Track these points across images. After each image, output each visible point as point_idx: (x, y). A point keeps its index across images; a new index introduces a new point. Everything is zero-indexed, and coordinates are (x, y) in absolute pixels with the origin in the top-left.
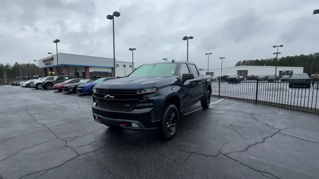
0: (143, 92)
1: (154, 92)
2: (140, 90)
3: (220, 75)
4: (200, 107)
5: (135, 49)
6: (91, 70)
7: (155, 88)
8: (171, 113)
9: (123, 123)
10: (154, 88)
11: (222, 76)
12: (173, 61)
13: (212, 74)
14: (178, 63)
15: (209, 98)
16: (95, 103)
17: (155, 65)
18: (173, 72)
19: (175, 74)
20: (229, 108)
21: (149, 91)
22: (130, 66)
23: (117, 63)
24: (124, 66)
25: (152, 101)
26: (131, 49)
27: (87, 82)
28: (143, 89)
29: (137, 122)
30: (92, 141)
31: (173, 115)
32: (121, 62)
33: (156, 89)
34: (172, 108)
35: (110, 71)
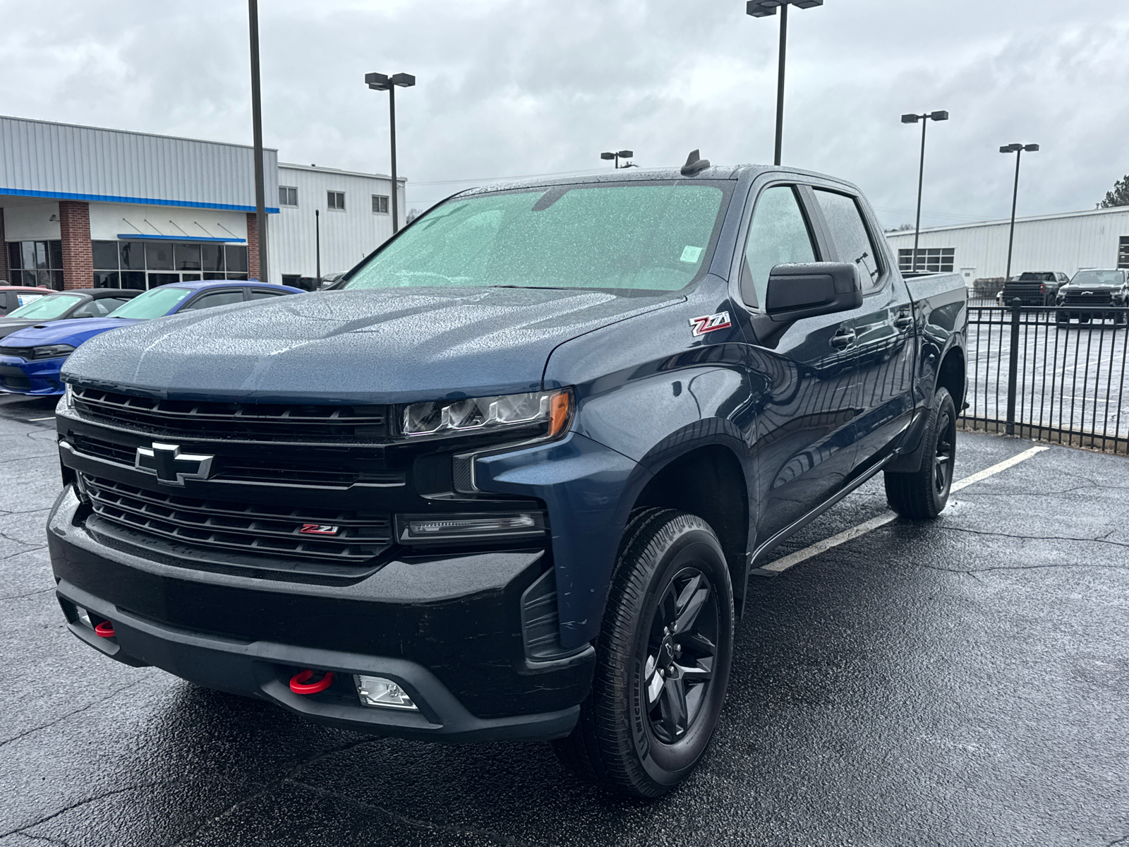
0: (453, 421)
1: (540, 429)
2: (431, 408)
3: (996, 271)
4: (876, 511)
5: (408, 80)
6: (103, 229)
7: (556, 386)
8: (679, 585)
9: (286, 672)
10: (541, 387)
11: (1016, 274)
12: (693, 168)
13: (943, 260)
14: (733, 178)
15: (946, 443)
16: (72, 502)
17: (550, 195)
18: (692, 255)
19: (712, 269)
20: (1092, 518)
21: (500, 414)
22: (379, 204)
23: (287, 180)
24: (336, 200)
25: (528, 499)
26: (378, 82)
27: (69, 315)
28: (457, 400)
29: (400, 667)
30: (48, 797)
31: (693, 598)
32: (314, 171)
33: (556, 398)
34: (688, 540)
35: (236, 233)
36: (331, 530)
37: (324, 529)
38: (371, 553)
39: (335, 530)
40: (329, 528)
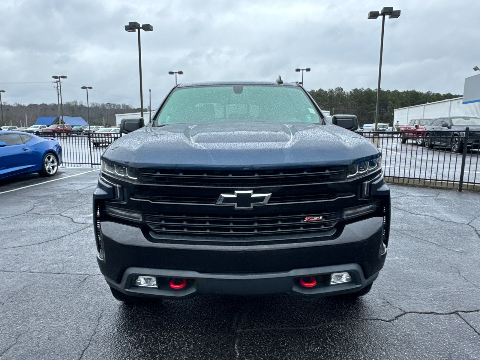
36: (319, 218)
37: (316, 218)
38: (331, 226)
39: (321, 218)
40: (318, 217)
